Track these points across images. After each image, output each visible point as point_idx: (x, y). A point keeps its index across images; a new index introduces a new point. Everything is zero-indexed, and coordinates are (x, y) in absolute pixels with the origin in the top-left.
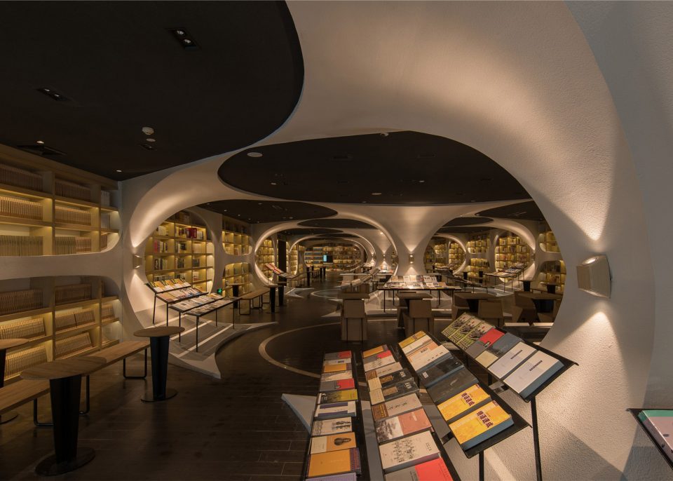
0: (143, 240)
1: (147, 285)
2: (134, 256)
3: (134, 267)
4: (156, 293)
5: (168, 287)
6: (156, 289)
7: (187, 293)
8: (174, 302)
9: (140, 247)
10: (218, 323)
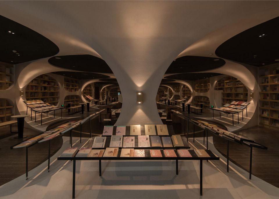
0: (24, 86)
1: (24, 102)
2: (20, 92)
3: (20, 95)
4: (27, 105)
5: (33, 103)
6: (27, 103)
7: (41, 105)
8: (34, 108)
9: (23, 89)
10: (55, 116)
